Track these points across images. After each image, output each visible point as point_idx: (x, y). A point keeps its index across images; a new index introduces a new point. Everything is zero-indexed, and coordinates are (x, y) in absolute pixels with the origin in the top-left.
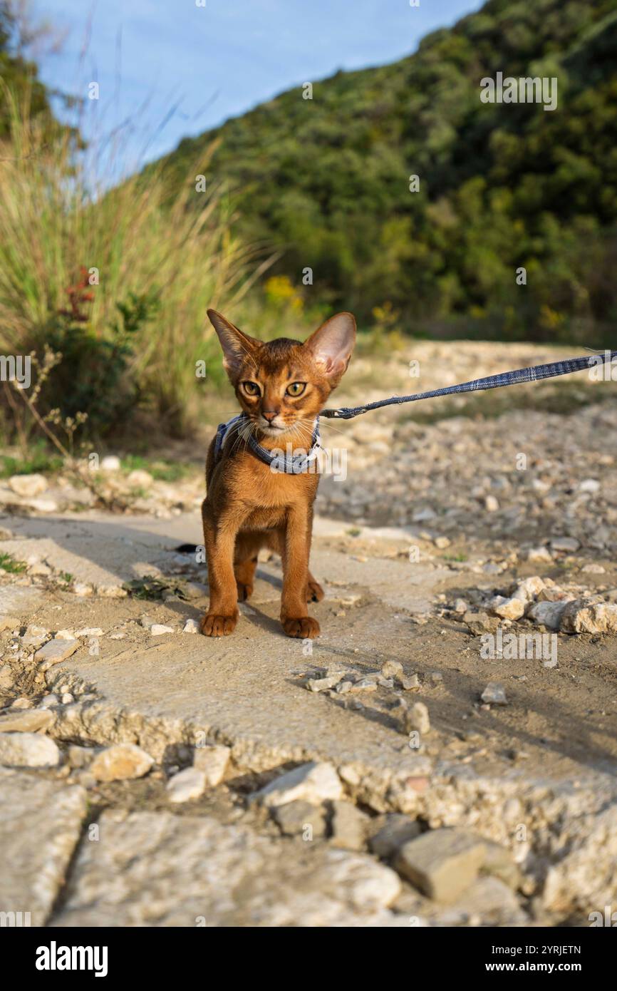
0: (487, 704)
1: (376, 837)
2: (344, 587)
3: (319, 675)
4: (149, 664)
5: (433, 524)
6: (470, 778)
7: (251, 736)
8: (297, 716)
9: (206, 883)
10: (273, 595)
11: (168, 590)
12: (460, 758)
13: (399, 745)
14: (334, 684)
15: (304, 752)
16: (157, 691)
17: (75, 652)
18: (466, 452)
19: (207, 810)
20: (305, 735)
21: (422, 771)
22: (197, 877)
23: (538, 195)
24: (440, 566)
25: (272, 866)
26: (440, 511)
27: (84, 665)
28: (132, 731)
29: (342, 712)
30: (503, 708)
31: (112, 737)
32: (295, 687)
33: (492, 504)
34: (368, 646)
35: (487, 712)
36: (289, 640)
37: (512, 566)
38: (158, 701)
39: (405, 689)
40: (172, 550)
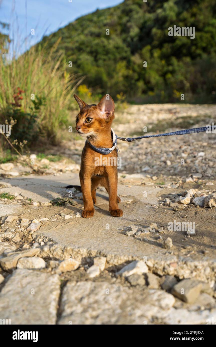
0: (189, 235)
1: (163, 284)
2: (126, 197)
3: (129, 230)
4: (68, 230)
5: (150, 171)
6: (191, 262)
7: (113, 253)
8: (126, 245)
9: (110, 304)
10: (103, 202)
11: (66, 202)
12: (186, 255)
13: (164, 253)
14: (135, 233)
15: (132, 257)
16: (75, 239)
17: (40, 227)
18: (156, 144)
19: (103, 279)
20: (131, 251)
21: (174, 260)
22: (106, 302)
23: (169, 50)
24: (157, 187)
25: (131, 297)
26: (151, 167)
27: (45, 231)
28: (69, 254)
29: (141, 242)
30: (195, 236)
31: (62, 256)
32: (122, 234)
33: (169, 163)
34: (141, 218)
35: (190, 238)
36: (113, 217)
37: (181, 185)
38: (76, 243)
39: (159, 232)
40: (64, 188)
